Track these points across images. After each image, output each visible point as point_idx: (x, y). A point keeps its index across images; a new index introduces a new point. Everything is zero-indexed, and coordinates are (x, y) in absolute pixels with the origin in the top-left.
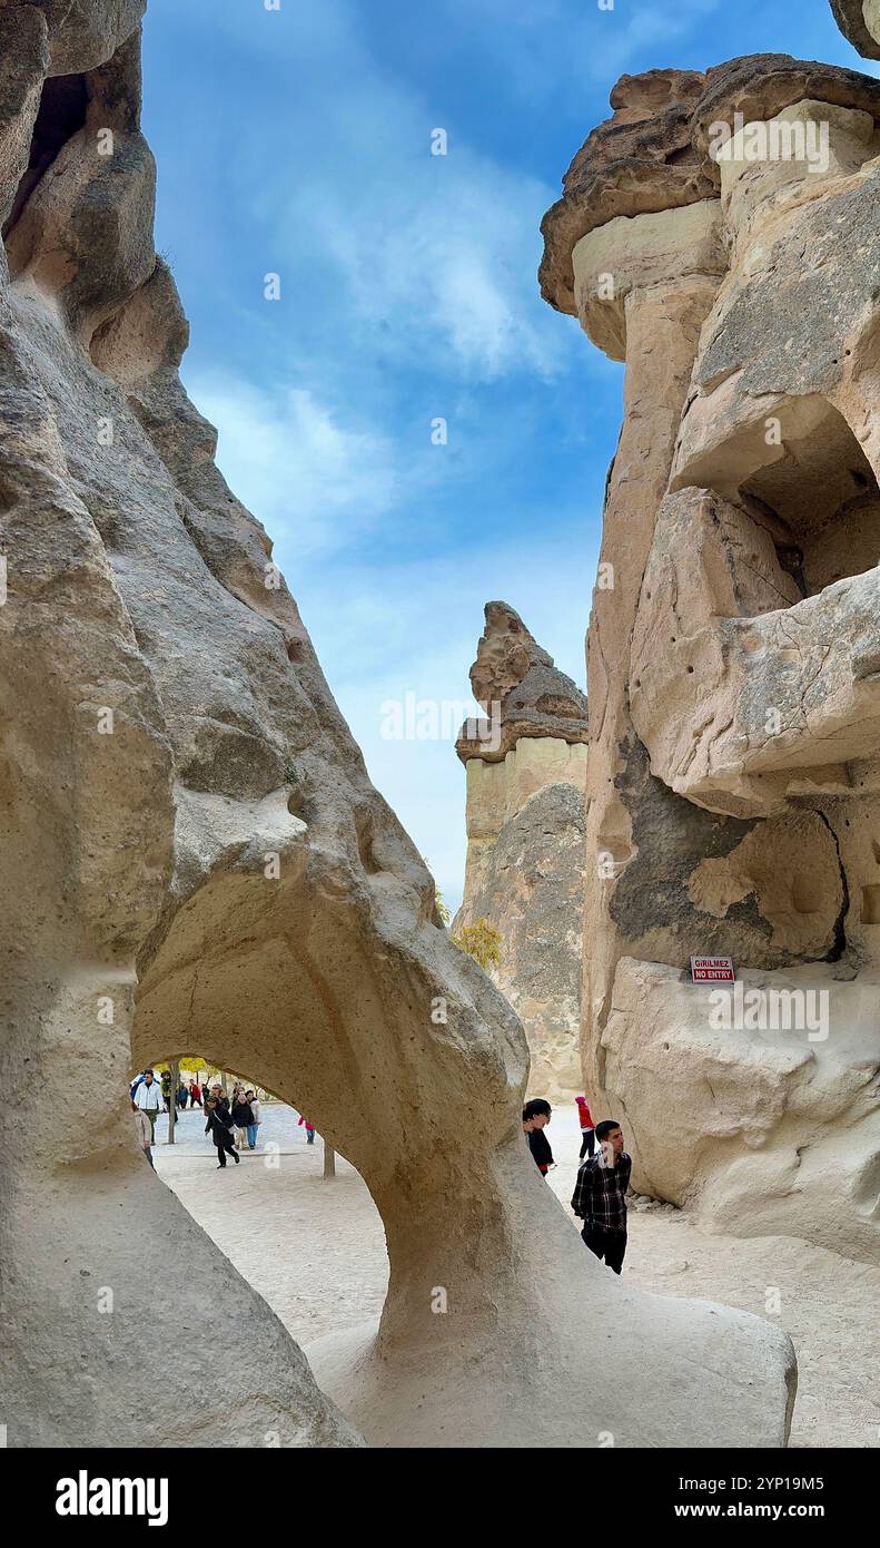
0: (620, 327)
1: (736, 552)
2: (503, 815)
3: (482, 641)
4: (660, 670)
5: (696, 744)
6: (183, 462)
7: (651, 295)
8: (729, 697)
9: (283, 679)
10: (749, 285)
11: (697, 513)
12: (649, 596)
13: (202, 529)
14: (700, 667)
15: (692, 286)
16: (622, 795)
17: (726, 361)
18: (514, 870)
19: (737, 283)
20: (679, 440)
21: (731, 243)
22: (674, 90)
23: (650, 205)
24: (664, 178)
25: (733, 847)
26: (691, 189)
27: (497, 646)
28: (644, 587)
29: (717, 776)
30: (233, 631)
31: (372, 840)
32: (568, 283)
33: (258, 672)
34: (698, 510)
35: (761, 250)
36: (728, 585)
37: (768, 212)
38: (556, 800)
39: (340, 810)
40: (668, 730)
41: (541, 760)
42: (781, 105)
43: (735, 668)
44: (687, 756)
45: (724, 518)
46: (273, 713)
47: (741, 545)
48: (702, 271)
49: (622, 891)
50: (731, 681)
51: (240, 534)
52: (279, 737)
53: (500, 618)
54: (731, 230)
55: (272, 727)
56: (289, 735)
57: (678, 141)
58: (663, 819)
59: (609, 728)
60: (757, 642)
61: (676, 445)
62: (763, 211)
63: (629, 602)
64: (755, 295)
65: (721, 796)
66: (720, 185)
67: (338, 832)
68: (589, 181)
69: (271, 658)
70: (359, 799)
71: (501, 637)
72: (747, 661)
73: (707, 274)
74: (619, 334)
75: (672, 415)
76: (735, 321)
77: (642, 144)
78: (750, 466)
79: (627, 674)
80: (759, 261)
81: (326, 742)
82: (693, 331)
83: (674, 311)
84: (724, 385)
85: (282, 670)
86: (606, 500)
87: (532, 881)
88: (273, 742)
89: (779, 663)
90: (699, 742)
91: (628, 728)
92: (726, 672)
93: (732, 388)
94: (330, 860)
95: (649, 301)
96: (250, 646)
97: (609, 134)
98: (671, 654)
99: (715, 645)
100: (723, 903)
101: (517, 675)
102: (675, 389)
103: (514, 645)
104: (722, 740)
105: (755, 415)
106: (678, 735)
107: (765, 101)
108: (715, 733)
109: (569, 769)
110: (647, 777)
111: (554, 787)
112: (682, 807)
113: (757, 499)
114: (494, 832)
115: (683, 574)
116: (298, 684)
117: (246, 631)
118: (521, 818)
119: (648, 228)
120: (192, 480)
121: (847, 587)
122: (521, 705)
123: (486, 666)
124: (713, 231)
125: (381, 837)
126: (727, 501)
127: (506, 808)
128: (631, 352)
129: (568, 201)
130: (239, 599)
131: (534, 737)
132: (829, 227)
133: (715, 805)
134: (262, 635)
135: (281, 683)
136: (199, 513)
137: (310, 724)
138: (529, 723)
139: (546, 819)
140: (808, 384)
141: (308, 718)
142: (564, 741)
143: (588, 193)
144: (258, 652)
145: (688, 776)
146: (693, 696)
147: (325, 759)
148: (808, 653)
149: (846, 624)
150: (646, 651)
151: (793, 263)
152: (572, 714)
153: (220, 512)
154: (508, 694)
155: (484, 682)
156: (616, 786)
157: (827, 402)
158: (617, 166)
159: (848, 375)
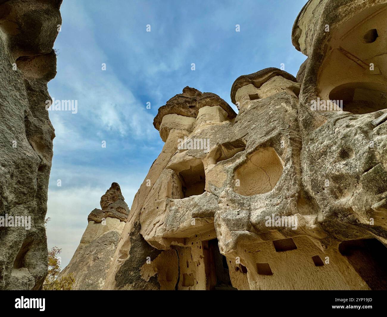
0: (167, 135)
2: (94, 237)
3: (108, 191)
4: (151, 207)
5: (154, 227)
6: (36, 103)
7: (176, 131)
8: (164, 216)
9: (30, 175)
10: (195, 135)
11: (170, 175)
12: (154, 189)
13: (31, 121)
14: (160, 208)
15: (184, 132)
16: (131, 238)
18: (90, 255)
19: (193, 135)
20: (171, 159)
21: (195, 127)
22: (196, 94)
23: (183, 114)
24: (187, 110)
25: (155, 258)
26: (192, 114)
27: (111, 193)
29: (156, 237)
30: (19, 152)
31: (28, 250)
32: (160, 123)
33: (20, 170)
35: (200, 130)
36: (171, 191)
37: (204, 123)
38: (111, 235)
39: (20, 235)
40: (148, 222)
41: (112, 223)
42: (214, 105)
43: (168, 210)
44: (151, 230)
45: (175, 177)
46: (16, 186)
47: (176, 184)
48: (187, 130)
49: (121, 270)
50: (166, 213)
51: (45, 128)
52: (11, 197)
53: (115, 186)
54: (196, 125)
55: (11, 192)
56: (17, 197)
57: (193, 104)
58: (139, 247)
59: (134, 218)
60: (173, 205)
62: (203, 123)
63: (149, 189)
65: (155, 242)
66: (197, 116)
67: (11, 246)
68: (172, 104)
69: (30, 167)
70: (34, 230)
71: (114, 191)
72: (170, 209)
73: (188, 131)
74: (166, 137)
75: (171, 155)
77: (186, 102)
78: (183, 169)
79: (143, 206)
80: (199, 132)
83: (179, 135)
84: (184, 152)
85: (32, 172)
86: (151, 167)
87: (95, 260)
88: (6, 198)
89: (177, 211)
91: (138, 220)
92: (165, 210)
93: (185, 153)
96: (23, 160)
97: (180, 96)
98: (154, 203)
99: (165, 204)
100: (149, 276)
101: (114, 201)
102: (174, 150)
103: (116, 193)
104: (160, 227)
105: (187, 159)
106: (150, 224)
107: (212, 103)
108: (159, 225)
109: (118, 228)
110: (139, 234)
111: (112, 232)
112: (145, 244)
113: (182, 176)
114: (89, 242)
115: (163, 186)
116: (36, 179)
117: (25, 154)
118: (99, 239)
119: (180, 118)
120: (36, 109)
121: (194, 197)
122: (112, 208)
123: (106, 196)
124: (192, 124)
125: (32, 250)
126: (176, 174)
127: (96, 235)
128: (168, 140)
129: (166, 106)
130: (31, 145)
131: (112, 218)
132: (214, 130)
133: (153, 245)
134: (31, 158)
135: (28, 176)
136: (33, 117)
137: (31, 195)
138: (112, 213)
139: (107, 240)
140: (199, 156)
141: (31, 193)
142: (119, 220)
143: (171, 106)
144: (25, 163)
145: (149, 236)
146: (156, 215)
147: (29, 210)
148: (183, 210)
149: (192, 205)
150: (149, 201)
151: (205, 134)
152: (124, 213)
153: (41, 120)
154: (110, 204)
155: (104, 200)
156: (130, 235)
157: (202, 160)
158: (179, 103)
159: (207, 157)
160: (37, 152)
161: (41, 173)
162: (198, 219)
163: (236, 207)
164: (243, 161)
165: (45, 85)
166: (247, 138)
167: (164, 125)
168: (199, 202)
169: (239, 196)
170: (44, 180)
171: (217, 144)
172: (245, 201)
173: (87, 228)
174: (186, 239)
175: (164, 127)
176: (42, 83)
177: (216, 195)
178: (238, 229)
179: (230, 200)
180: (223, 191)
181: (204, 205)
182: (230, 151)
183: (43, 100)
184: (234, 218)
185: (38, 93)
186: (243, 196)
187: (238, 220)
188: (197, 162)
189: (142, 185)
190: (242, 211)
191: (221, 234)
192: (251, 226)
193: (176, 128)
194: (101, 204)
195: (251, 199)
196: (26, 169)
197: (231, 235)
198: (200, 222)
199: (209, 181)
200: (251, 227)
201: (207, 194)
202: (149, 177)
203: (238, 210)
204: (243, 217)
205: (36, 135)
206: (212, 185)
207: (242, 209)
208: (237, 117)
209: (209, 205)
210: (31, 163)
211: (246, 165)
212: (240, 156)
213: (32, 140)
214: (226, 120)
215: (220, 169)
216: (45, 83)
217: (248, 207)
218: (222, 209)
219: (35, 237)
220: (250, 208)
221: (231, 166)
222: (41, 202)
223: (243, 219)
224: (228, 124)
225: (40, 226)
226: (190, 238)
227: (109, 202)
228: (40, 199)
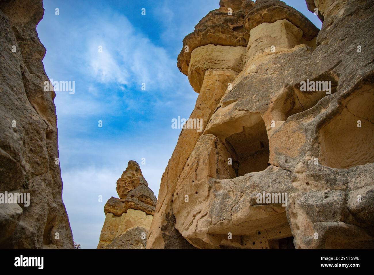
0: (201, 81)
1: (220, 158)
2: (116, 234)
3: (124, 172)
4: (186, 191)
5: (193, 219)
6: (29, 55)
7: (215, 72)
8: (208, 205)
9: (40, 143)
10: (248, 76)
11: (211, 142)
12: (188, 165)
13: (29, 79)
14: (200, 192)
15: (228, 73)
16: (163, 234)
17: (233, 98)
19: (244, 75)
20: (211, 119)
21: (245, 62)
22: (242, 5)
23: (223, 43)
24: (230, 35)
26: (238, 41)
27: (129, 175)
28: (187, 162)
29: (198, 233)
30: (25, 116)
31: (53, 227)
32: (187, 62)
33: (30, 136)
34: (212, 141)
35: (255, 66)
36: (215, 168)
37: (261, 54)
38: (137, 232)
39: (43, 208)
40: (184, 213)
41: (135, 217)
42: (277, 19)
43: (212, 195)
44: (190, 223)
45: (219, 146)
46: (29, 155)
47: (222, 156)
48: (233, 69)
50: (209, 199)
52: (28, 167)
53: (133, 166)
54: (247, 58)
55: (26, 161)
56: (33, 167)
57: (238, 23)
58: (176, 246)
59: (164, 208)
60: (220, 188)
61: (209, 120)
62: (259, 53)
63: (181, 166)
64: (248, 79)
65: (197, 240)
66: (248, 42)
67: (37, 219)
68: (205, 28)
69: (38, 133)
70: (54, 205)
71: (132, 172)
72: (216, 193)
73: (234, 71)
74: (200, 83)
75: (211, 111)
76: (239, 86)
77: (226, 21)
78: (231, 132)
79: (174, 190)
80: (253, 69)
81: (49, 176)
82: (225, 87)
83: (221, 79)
84: (230, 105)
85: (41, 139)
86: (181, 133)
88: (24, 167)
89: (226, 196)
90: (194, 219)
91: (170, 209)
92: (208, 196)
93: (232, 106)
94: (27, 232)
95: (213, 74)
96: (31, 124)
97: (216, 14)
98: (191, 186)
99: (207, 186)
101: (134, 186)
102: (214, 103)
103: (135, 176)
104: (203, 220)
105: (237, 116)
106: (187, 215)
107: (272, 16)
108: (200, 217)
109: (145, 223)
110: (173, 228)
111: (138, 228)
112: (183, 242)
113: (230, 143)
114: (110, 240)
115: (201, 161)
116: (46, 148)
117: (31, 118)
118: (122, 237)
119: (220, 50)
120: (31, 62)
121: (252, 175)
122: (133, 196)
123: (123, 181)
124: (241, 57)
125: (57, 227)
126: (221, 141)
127: (117, 232)
128: (202, 89)
129: (196, 34)
130: (34, 108)
131: (134, 209)
132: (278, 62)
133: (196, 244)
134: (38, 122)
135: (38, 144)
136: (30, 74)
137: (44, 165)
138: (134, 203)
139: (132, 239)
140: (256, 109)
141: (44, 163)
142: (145, 213)
143: (203, 33)
144: (33, 128)
145: (188, 231)
146: (195, 202)
147: (45, 183)
148: (236, 194)
149: (250, 187)
150: (183, 183)
151: (263, 72)
152: (150, 204)
153: (38, 76)
154: (129, 191)
155: (121, 186)
156: (161, 230)
157: (261, 116)
158: (216, 26)
159: (270, 109)
160: (41, 116)
161: (49, 141)
162: (261, 206)
163: (322, 187)
164: (333, 111)
165: (35, 30)
166: (340, 69)
167: (194, 66)
168: (260, 182)
169: (328, 169)
170: (54, 149)
171: (286, 87)
172: (338, 177)
173: (106, 222)
174: (243, 238)
175: (195, 68)
176: (31, 27)
177: (287, 170)
178: (326, 220)
179: (312, 176)
180: (300, 161)
181: (269, 186)
182: (310, 96)
183: (35, 51)
184: (319, 203)
185: (29, 42)
186: (334, 169)
187: (324, 206)
188: (253, 120)
189: (170, 161)
190: (333, 192)
191: (298, 228)
192: (349, 214)
193: (215, 67)
194: (117, 192)
195: (348, 173)
196: (35, 135)
197: (314, 228)
198: (264, 211)
199: (276, 149)
200: (348, 216)
201: (273, 169)
202: (180, 148)
203: (326, 191)
204: (333, 201)
205: (36, 96)
206: (280, 154)
207: (333, 189)
208: (319, 34)
209: (277, 185)
210: (38, 129)
211: (339, 117)
212: (328, 103)
213: (33, 102)
214: (299, 43)
215: (294, 127)
216: (34, 27)
217: (344, 185)
218: (298, 190)
219: (57, 213)
220: (347, 187)
221: (312, 121)
222: (55, 175)
223: (334, 204)
224: (303, 49)
225: (60, 202)
226: (250, 236)
227: (127, 189)
228: (54, 171)
